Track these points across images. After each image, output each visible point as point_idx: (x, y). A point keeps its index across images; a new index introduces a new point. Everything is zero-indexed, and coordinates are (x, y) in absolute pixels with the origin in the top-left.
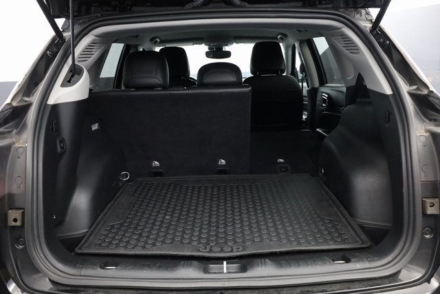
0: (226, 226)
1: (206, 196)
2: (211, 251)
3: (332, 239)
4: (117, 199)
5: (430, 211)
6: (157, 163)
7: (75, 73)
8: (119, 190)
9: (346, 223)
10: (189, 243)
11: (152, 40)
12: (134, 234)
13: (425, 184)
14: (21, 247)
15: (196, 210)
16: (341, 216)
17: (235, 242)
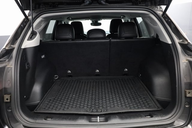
0: (99, 100)
1: (90, 86)
2: (92, 112)
3: (145, 106)
4: (53, 87)
5: (188, 95)
6: (69, 72)
7: (34, 34)
8: (53, 83)
9: (151, 99)
10: (83, 108)
11: (68, 18)
12: (60, 103)
13: (186, 84)
14: (10, 111)
15: (86, 92)
16: (148, 95)
17: (103, 107)
